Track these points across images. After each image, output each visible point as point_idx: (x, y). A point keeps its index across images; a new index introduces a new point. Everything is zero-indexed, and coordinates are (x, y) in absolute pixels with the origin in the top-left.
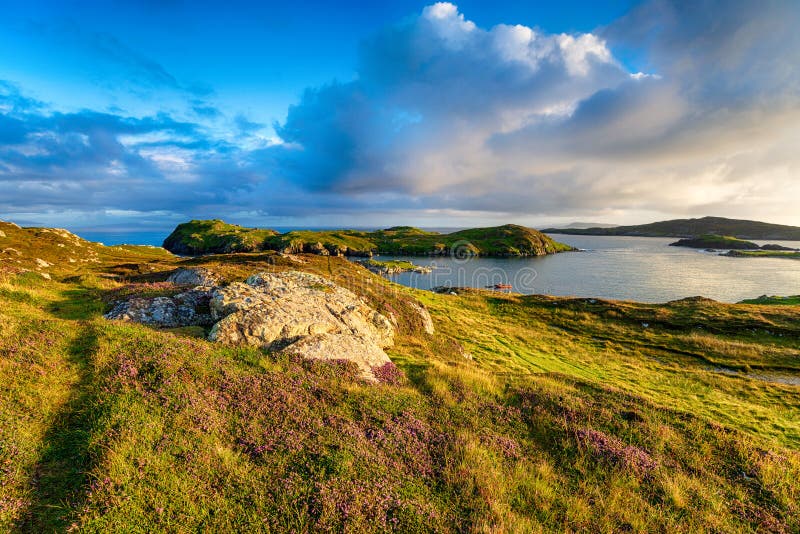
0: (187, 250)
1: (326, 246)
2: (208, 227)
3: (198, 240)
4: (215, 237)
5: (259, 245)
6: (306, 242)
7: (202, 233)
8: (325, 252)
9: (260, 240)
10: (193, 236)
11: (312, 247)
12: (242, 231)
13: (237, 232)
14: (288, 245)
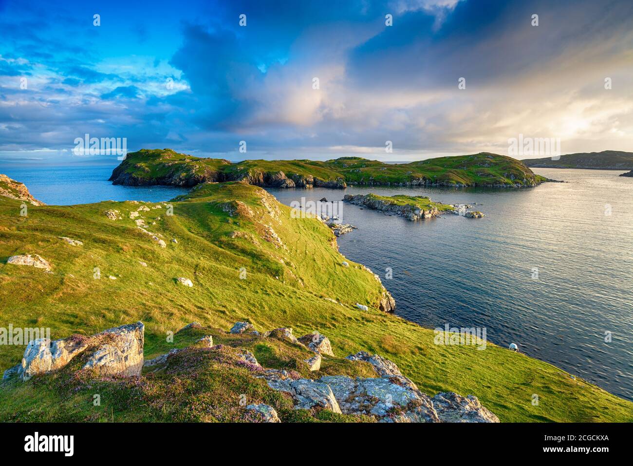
0: (131, 181)
1: (289, 176)
2: (156, 155)
3: (144, 170)
4: (163, 166)
5: (212, 175)
6: (265, 171)
7: (150, 162)
8: (290, 183)
9: (213, 169)
10: (139, 165)
11: (273, 177)
12: (193, 160)
13: (188, 160)
14: (246, 175)
